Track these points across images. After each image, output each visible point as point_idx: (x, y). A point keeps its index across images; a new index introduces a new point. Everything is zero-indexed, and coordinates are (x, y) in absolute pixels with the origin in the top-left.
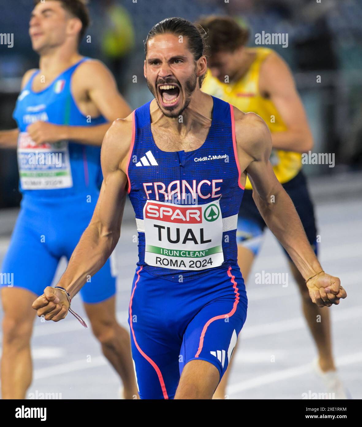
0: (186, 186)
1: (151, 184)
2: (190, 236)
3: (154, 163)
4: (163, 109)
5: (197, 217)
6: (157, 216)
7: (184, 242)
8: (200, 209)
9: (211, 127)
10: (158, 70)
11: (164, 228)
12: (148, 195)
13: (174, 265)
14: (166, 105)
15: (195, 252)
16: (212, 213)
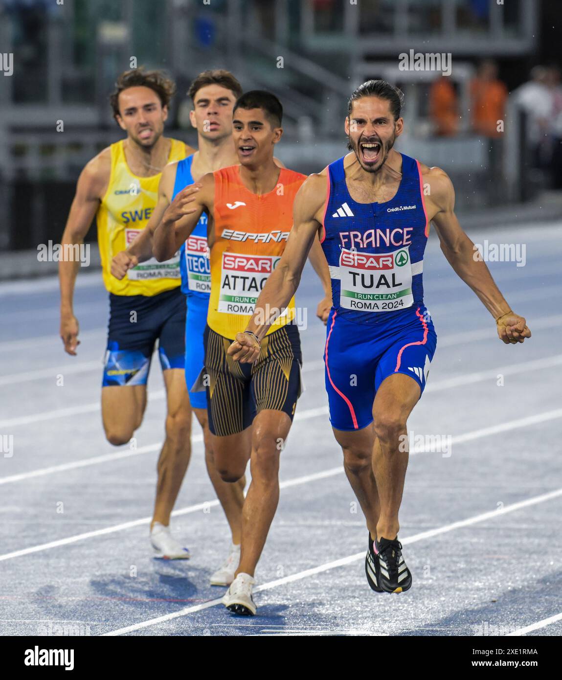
0: (380, 235)
1: (347, 233)
2: (383, 281)
3: (350, 214)
4: (363, 164)
5: (389, 263)
6: (352, 264)
7: (378, 287)
8: (391, 256)
9: (401, 181)
10: (362, 129)
11: (358, 274)
12: (343, 243)
13: (368, 308)
14: (367, 161)
15: (387, 295)
16: (402, 259)
